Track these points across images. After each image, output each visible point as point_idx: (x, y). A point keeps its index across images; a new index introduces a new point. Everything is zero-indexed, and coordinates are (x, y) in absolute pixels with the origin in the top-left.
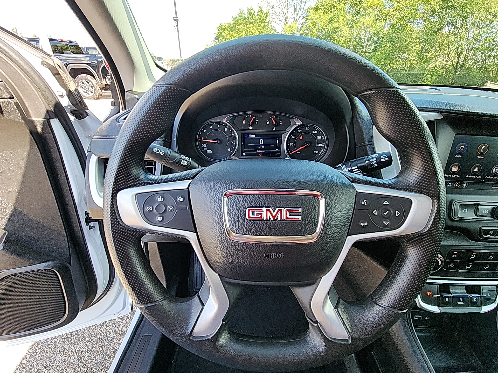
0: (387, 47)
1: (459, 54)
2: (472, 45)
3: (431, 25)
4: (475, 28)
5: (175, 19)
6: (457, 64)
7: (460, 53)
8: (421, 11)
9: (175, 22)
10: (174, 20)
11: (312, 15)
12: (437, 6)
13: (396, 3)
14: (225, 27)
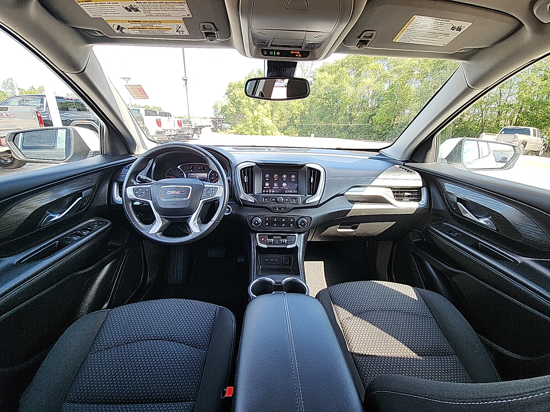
5: (184, 78)
9: (185, 81)
10: (183, 80)
11: (318, 75)
13: (393, 66)
14: (236, 85)
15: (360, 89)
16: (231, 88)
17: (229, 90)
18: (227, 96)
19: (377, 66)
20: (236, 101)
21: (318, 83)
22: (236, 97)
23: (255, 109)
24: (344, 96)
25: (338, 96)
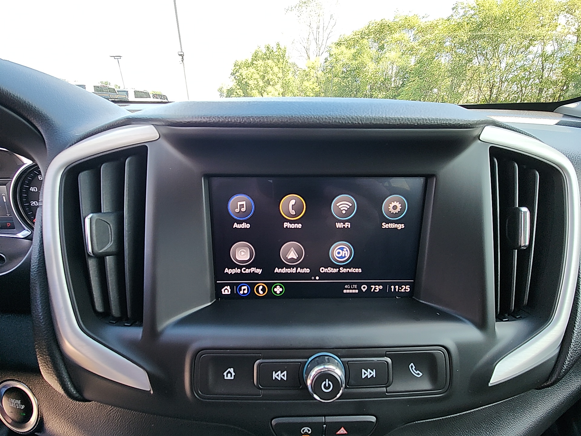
0: (415, 82)
1: (492, 87)
2: (505, 76)
3: (459, 57)
4: (508, 56)
5: (180, 53)
6: (490, 97)
7: (493, 85)
8: (448, 44)
9: (181, 57)
10: (179, 55)
11: (334, 51)
12: (464, 37)
13: (421, 36)
14: (242, 63)
15: (383, 65)
16: (237, 67)
17: (235, 70)
18: (233, 77)
19: (403, 37)
20: (242, 82)
21: (335, 60)
22: (242, 77)
23: (264, 91)
24: (365, 73)
25: (357, 74)
